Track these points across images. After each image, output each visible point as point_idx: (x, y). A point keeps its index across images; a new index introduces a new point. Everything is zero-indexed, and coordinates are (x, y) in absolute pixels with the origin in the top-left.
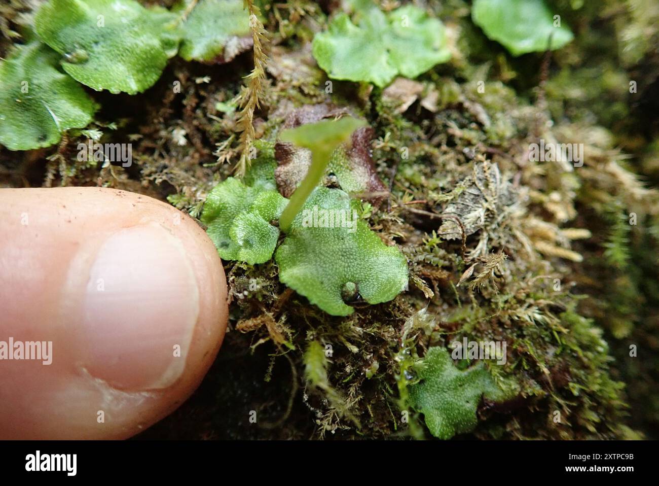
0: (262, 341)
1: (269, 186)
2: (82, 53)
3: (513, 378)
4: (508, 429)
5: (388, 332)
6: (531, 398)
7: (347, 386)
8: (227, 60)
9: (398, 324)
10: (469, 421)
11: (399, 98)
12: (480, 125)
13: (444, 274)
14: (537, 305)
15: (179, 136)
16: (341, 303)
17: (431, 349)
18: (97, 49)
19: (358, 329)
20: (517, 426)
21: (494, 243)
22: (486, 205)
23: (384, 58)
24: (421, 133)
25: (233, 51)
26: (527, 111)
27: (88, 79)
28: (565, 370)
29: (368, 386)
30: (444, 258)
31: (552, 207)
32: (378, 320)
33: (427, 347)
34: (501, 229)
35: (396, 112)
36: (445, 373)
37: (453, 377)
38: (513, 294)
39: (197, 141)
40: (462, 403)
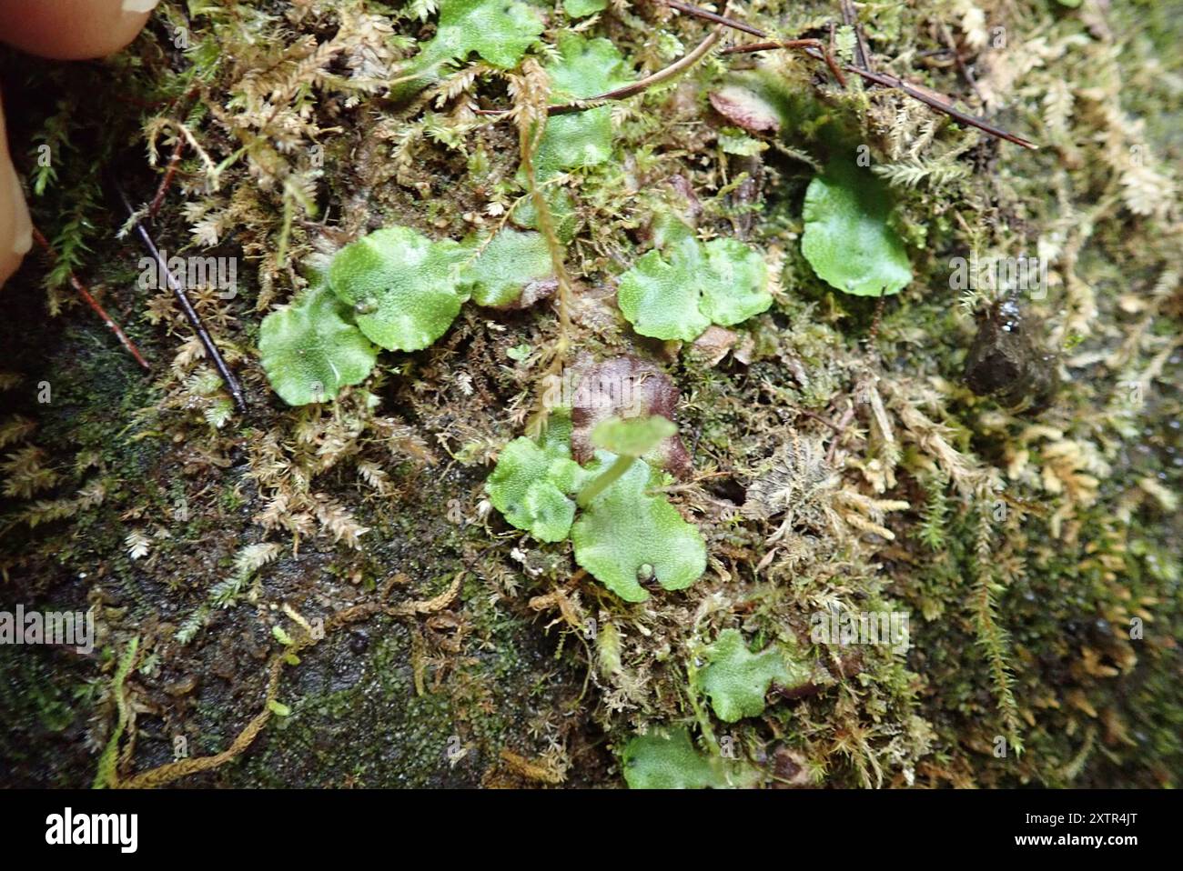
0: (555, 622)
1: (564, 449)
2: (372, 302)
3: (805, 664)
4: (796, 715)
5: (682, 615)
6: (820, 686)
7: (636, 667)
8: (524, 306)
9: (693, 607)
10: (756, 705)
11: (710, 352)
12: (798, 384)
13: (744, 554)
14: (838, 591)
15: (464, 382)
16: (635, 585)
17: (724, 631)
18: (389, 296)
19: (653, 613)
20: (805, 711)
21: (799, 522)
22: (793, 484)
23: (694, 300)
24: (731, 386)
25: (530, 298)
26: (855, 363)
27: (382, 338)
28: (859, 659)
29: (657, 666)
30: (745, 537)
31: (869, 476)
32: (673, 602)
33: (720, 628)
34: (808, 506)
35: (706, 366)
36: (736, 657)
37: (744, 660)
38: (814, 578)
39: (482, 386)
40: (752, 687)
